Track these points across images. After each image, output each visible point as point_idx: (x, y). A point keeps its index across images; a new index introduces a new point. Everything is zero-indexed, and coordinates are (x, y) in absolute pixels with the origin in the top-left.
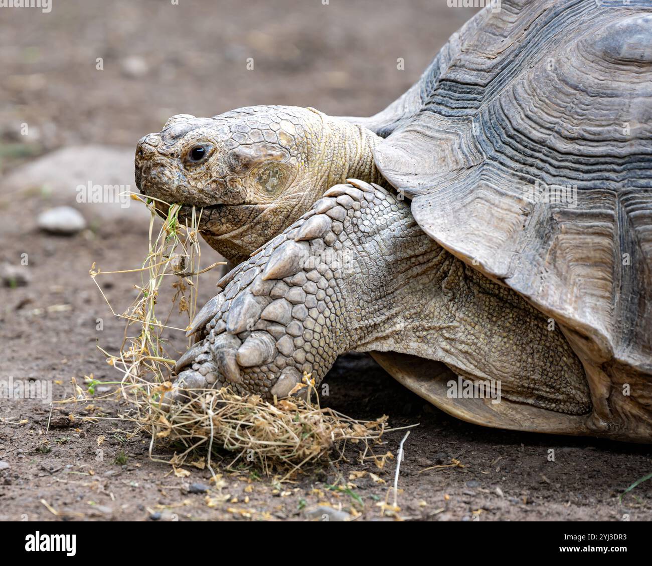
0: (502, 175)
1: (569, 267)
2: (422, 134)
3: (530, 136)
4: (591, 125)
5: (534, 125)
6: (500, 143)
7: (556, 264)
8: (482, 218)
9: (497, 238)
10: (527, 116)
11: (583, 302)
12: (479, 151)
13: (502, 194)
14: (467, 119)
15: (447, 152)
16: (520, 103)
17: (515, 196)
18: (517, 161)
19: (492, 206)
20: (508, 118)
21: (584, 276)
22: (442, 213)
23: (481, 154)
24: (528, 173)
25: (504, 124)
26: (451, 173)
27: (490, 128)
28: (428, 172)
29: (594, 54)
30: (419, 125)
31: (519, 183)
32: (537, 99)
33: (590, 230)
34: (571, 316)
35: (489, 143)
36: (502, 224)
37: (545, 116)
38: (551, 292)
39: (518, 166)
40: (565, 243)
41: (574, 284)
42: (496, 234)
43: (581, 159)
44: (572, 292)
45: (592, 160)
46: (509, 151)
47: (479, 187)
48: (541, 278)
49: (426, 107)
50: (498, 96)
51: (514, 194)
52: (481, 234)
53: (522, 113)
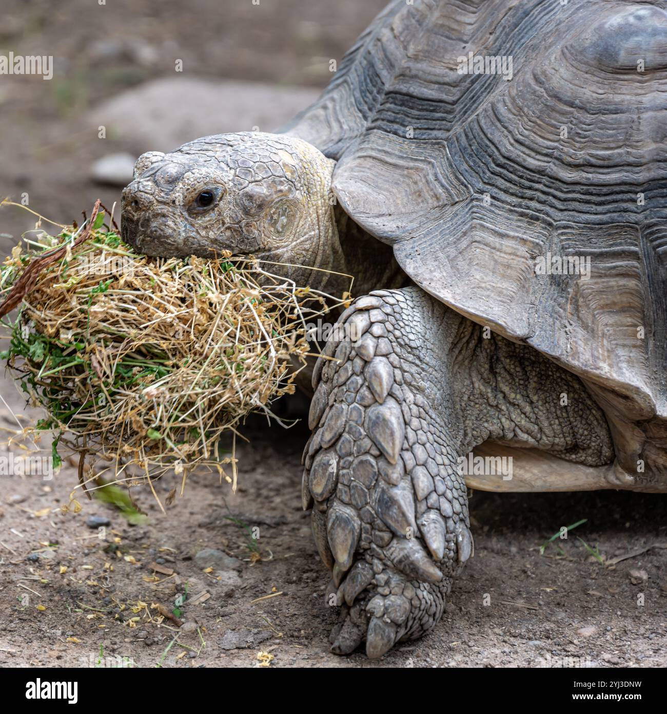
0: (497, 211)
1: (594, 316)
2: (380, 160)
3: (525, 164)
4: (597, 149)
5: (527, 151)
6: (488, 174)
7: (580, 315)
8: (485, 267)
9: (506, 289)
10: (517, 141)
11: (617, 355)
12: (463, 184)
13: (502, 236)
14: (438, 144)
15: (420, 184)
16: (506, 125)
17: (518, 237)
18: (512, 194)
19: (493, 251)
20: (493, 143)
21: (612, 325)
22: (437, 263)
23: (466, 186)
24: (528, 208)
25: (489, 150)
26: (432, 211)
27: (471, 155)
28: (403, 210)
29: (587, 63)
30: (372, 149)
31: (520, 220)
32: (526, 119)
33: (614, 272)
34: (608, 375)
35: (474, 174)
36: (509, 271)
37: (540, 140)
38: (581, 349)
39: (515, 200)
40: (587, 289)
41: (604, 335)
42: (505, 285)
43: (591, 189)
44: (603, 346)
45: (605, 190)
46: (500, 182)
47: (472, 228)
48: (566, 332)
49: (373, 125)
50: (473, 116)
51: (517, 234)
52: (489, 287)
53: (510, 137)
